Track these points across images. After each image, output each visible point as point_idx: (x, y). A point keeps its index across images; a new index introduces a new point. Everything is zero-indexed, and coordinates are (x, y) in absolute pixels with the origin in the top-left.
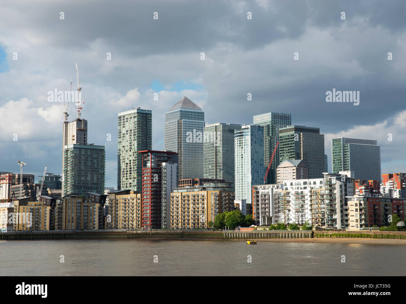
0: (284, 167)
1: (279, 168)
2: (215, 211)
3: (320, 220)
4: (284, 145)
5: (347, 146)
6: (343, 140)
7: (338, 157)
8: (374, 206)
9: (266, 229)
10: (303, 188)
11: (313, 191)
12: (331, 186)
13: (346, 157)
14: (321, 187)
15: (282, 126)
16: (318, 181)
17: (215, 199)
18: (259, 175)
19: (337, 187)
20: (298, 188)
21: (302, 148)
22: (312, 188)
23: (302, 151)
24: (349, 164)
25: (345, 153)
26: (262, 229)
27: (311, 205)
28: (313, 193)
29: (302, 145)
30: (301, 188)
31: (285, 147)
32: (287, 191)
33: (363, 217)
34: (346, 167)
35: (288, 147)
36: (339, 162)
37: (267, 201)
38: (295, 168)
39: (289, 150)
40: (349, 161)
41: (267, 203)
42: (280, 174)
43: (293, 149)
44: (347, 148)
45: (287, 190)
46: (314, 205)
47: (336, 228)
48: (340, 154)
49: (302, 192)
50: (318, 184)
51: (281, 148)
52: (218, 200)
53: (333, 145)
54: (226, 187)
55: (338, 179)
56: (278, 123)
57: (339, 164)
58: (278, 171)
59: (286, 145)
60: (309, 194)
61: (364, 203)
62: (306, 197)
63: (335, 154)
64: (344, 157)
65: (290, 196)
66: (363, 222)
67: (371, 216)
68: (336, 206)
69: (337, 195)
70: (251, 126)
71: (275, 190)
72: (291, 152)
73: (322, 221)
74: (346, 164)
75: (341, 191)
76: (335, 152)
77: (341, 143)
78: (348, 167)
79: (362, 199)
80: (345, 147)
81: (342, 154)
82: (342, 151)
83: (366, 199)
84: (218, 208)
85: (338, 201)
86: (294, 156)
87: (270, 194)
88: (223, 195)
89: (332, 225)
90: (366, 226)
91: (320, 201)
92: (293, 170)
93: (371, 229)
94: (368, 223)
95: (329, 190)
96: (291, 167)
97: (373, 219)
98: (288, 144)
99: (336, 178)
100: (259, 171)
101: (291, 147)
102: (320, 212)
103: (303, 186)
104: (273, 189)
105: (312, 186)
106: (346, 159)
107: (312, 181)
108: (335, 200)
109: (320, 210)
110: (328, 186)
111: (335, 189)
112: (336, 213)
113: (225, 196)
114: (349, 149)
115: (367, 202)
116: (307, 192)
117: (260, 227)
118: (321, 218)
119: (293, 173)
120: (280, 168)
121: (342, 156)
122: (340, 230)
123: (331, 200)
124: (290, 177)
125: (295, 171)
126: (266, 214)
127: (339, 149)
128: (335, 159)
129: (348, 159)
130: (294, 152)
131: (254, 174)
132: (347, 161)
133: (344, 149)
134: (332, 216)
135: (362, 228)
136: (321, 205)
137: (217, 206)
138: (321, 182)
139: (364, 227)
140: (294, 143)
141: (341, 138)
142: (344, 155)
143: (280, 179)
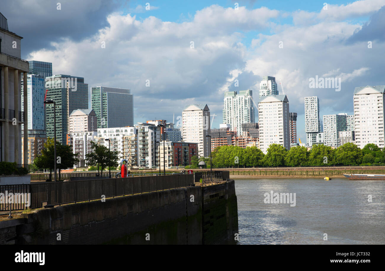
0: (77, 116)
1: (71, 116)
2: (31, 155)
3: (131, 161)
4: (50, 93)
5: (105, 95)
6: (102, 89)
7: (97, 104)
8: (178, 149)
9: (85, 170)
10: (115, 135)
11: (125, 138)
12: (144, 133)
13: (104, 105)
14: (131, 134)
15: (47, 74)
16: (129, 129)
17: (31, 145)
18: (39, 122)
19: (149, 134)
20: (111, 135)
21: (68, 96)
22: (124, 135)
23: (68, 98)
24: (106, 111)
25: (104, 101)
26: (82, 170)
27: (123, 149)
28: (125, 139)
29: (68, 93)
30: (114, 135)
31: (52, 95)
32: (101, 138)
33: (171, 158)
34: (104, 114)
35: (55, 94)
36: (98, 108)
37: (80, 146)
38: (87, 116)
39: (56, 97)
40: (107, 108)
41: (81, 148)
42: (72, 121)
43: (60, 97)
44: (105, 96)
45: (101, 136)
46: (125, 149)
47: (148, 168)
48: (99, 101)
49: (115, 139)
50: (129, 132)
51: (48, 95)
52: (34, 146)
53: (92, 93)
54: (40, 134)
55: (150, 128)
56: (40, 71)
57: (98, 111)
58: (70, 119)
59: (53, 92)
60: (122, 140)
61: (172, 147)
62: (119, 143)
63: (94, 102)
64: (103, 105)
65: (104, 142)
66: (171, 163)
67: (176, 158)
68: (148, 150)
69: (149, 141)
70: (32, 75)
71: (88, 137)
72: (58, 99)
73: (132, 162)
74: (104, 111)
75: (152, 138)
76: (93, 100)
77: (100, 92)
78: (106, 113)
79: (170, 144)
80: (104, 95)
81: (100, 101)
82: (100, 99)
83: (173, 144)
84: (34, 153)
85: (150, 146)
86: (61, 103)
87: (84, 140)
88: (39, 141)
89: (144, 165)
90: (173, 165)
91: (131, 146)
92: (85, 118)
93: (177, 168)
94: (174, 163)
95: (143, 137)
96: (83, 115)
97: (177, 159)
98: (55, 92)
99: (149, 127)
100: (40, 118)
101: (58, 94)
102: (131, 154)
103: (115, 133)
104: (86, 136)
105: (124, 133)
106: (104, 106)
107: (123, 129)
108: (148, 145)
109: (131, 153)
110: (142, 134)
111: (147, 136)
112: (148, 155)
113: (40, 142)
114: (107, 97)
115: (174, 146)
116: (119, 138)
117: (80, 168)
118: (132, 160)
119: (85, 121)
120: (73, 116)
121: (101, 104)
122: (151, 169)
123: (144, 145)
124: (82, 124)
125: (87, 119)
126: (80, 157)
127: (98, 97)
128: (94, 107)
129: (106, 107)
130: (60, 99)
131: (35, 121)
132: (105, 108)
133: (102, 97)
134: (144, 158)
135: (170, 167)
136: (132, 149)
137: (33, 151)
138: (131, 130)
139: (171, 166)
140: (61, 91)
141: (100, 86)
142: (102, 102)
143: (72, 126)
